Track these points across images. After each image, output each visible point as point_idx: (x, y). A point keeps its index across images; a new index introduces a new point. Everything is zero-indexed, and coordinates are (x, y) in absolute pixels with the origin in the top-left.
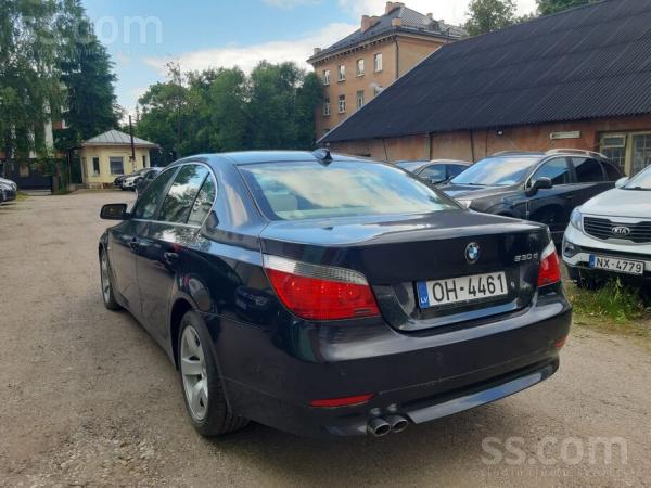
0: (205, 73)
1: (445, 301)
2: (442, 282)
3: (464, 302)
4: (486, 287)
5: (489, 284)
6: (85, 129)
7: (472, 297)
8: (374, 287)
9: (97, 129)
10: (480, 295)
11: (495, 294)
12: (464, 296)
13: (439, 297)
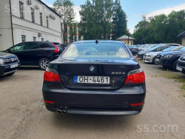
0: (155, 17)
1: (83, 82)
2: (83, 77)
3: (90, 84)
4: (100, 80)
5: (102, 80)
6: (118, 35)
7: (94, 82)
8: (60, 75)
9: (121, 35)
10: (97, 82)
11: (104, 83)
12: (91, 82)
13: (81, 80)
